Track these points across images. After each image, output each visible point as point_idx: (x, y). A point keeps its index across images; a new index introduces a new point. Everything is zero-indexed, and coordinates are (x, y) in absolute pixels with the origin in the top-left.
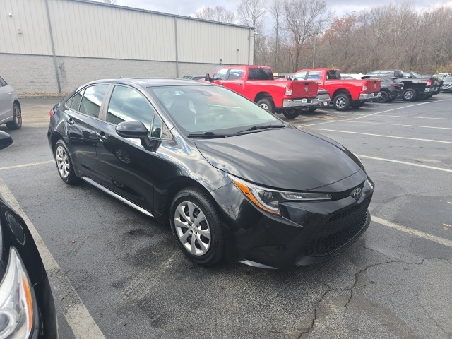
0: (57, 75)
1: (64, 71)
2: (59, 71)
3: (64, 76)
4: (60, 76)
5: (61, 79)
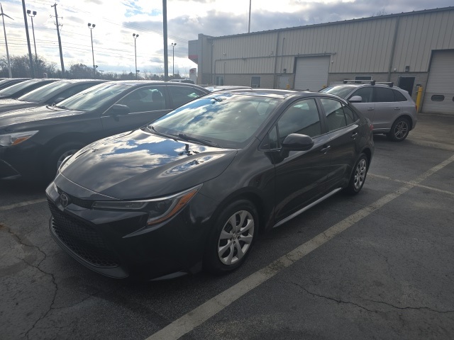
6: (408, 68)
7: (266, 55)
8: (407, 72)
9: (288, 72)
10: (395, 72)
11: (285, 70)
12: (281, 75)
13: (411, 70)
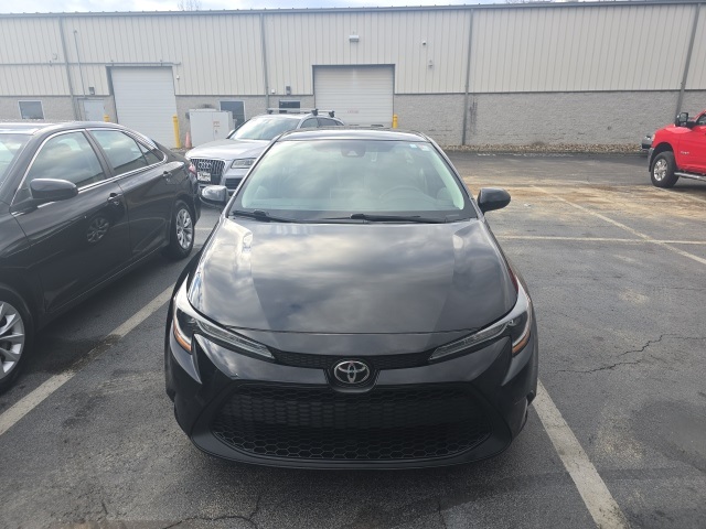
0: (465, 119)
1: (475, 114)
2: (469, 115)
3: (474, 122)
4: (468, 122)
5: (468, 126)
6: (288, 88)
7: (44, 61)
8: (288, 95)
9: (98, 92)
10: (274, 95)
11: (92, 89)
12: (86, 98)
13: (294, 93)
